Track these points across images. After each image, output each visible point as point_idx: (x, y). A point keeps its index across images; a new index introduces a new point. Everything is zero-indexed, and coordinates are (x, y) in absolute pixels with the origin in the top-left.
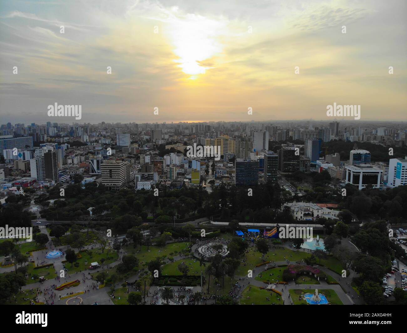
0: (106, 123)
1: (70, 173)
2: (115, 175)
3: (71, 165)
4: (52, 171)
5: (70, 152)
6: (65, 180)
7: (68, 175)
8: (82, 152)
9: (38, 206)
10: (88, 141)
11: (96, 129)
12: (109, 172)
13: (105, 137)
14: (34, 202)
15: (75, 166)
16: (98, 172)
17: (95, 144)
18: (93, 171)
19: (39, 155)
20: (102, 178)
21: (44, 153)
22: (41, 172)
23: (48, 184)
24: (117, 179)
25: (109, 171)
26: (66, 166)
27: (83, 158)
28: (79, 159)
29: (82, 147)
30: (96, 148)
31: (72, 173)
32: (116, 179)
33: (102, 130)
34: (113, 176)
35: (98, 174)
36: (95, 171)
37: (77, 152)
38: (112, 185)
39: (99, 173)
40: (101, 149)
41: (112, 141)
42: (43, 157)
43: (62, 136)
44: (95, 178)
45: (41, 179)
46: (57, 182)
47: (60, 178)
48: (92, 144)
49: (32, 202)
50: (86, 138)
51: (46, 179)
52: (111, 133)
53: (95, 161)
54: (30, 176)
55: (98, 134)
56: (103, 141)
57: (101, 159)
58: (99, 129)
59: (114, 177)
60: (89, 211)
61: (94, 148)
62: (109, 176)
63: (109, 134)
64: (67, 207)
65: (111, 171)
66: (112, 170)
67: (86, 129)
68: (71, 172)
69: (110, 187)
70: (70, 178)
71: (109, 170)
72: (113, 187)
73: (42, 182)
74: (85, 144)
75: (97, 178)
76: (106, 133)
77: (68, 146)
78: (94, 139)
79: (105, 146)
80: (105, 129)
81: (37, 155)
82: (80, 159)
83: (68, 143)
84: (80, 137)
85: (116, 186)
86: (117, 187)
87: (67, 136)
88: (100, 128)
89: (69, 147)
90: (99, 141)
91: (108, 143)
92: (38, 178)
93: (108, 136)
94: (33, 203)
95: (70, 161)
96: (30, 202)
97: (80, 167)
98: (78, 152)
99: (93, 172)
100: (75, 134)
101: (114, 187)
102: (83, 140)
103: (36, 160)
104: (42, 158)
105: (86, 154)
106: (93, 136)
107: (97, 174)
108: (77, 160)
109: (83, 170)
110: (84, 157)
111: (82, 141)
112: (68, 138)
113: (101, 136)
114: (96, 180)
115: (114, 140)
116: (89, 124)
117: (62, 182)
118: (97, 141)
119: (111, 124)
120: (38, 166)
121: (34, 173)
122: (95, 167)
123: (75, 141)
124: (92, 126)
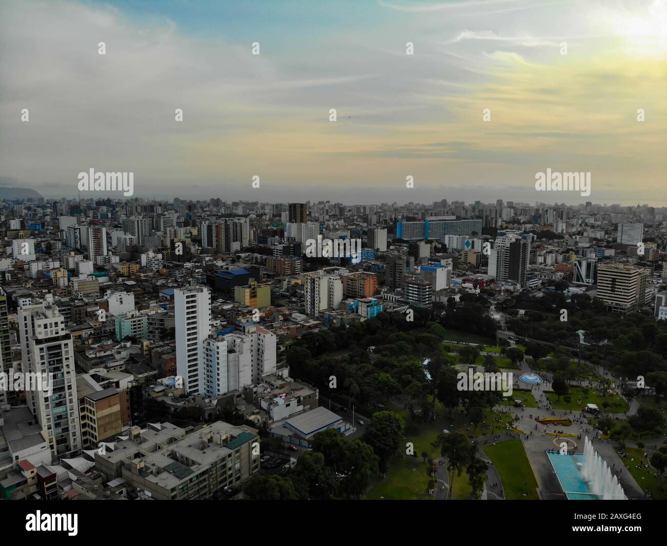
0: (593, 204)
1: (541, 276)
2: (620, 289)
3: (542, 266)
4: (519, 269)
5: (538, 247)
6: (535, 287)
7: (539, 279)
8: (557, 249)
9: (501, 314)
10: (564, 232)
11: (575, 214)
12: (611, 283)
13: (593, 227)
14: (495, 308)
15: (548, 267)
16: (587, 281)
17: (578, 237)
18: (579, 278)
19: (501, 245)
20: (598, 290)
21: (511, 243)
22: (502, 269)
23: (511, 288)
24: (624, 295)
25: (610, 281)
26: (535, 266)
27: (560, 258)
28: (554, 258)
29: (555, 241)
30: (579, 244)
31: (545, 277)
32: (621, 295)
33: (586, 216)
34: (616, 290)
35: (587, 284)
36: (582, 279)
37: (547, 248)
38: (614, 304)
39: (589, 283)
40: (589, 246)
41: (606, 236)
42: (507, 247)
43: (521, 222)
44: (584, 289)
45: (501, 279)
46: (523, 287)
47: (527, 282)
48: (574, 237)
49: (493, 307)
50: (561, 227)
51: (509, 280)
52: (604, 222)
53: (584, 264)
54: (486, 273)
55: (580, 222)
56: (590, 233)
57: (594, 261)
58: (581, 214)
59: (618, 291)
60: (578, 335)
61: (576, 243)
62: (610, 289)
63: (599, 223)
64: (545, 323)
65: (614, 280)
66: (617, 280)
67: (561, 212)
68: (543, 276)
69: (610, 308)
70: (543, 284)
71: (611, 279)
72: (614, 308)
73: (503, 283)
74: (560, 236)
75: (587, 290)
76: (595, 221)
77: (533, 238)
78: (574, 230)
79: (595, 242)
80: (593, 215)
81: (498, 245)
82: (556, 258)
83: (534, 232)
84: (551, 225)
85: (621, 307)
86: (621, 309)
87: (529, 222)
88: (582, 212)
89: (535, 238)
90: (584, 233)
91: (599, 238)
92: (497, 276)
93: (598, 226)
94: (493, 309)
95: (540, 259)
96: (489, 307)
97: (557, 271)
98: (550, 248)
99: (578, 280)
100: (542, 220)
101: (617, 308)
102: (557, 231)
103: (498, 252)
104: (506, 250)
105: (563, 252)
106: (573, 226)
107: (585, 284)
108: (552, 260)
109: (561, 276)
110: (562, 256)
111: (555, 231)
112: (531, 225)
113: (586, 225)
114: (587, 293)
115: (610, 234)
116: (563, 205)
117: (530, 287)
118: (580, 233)
119: (603, 206)
120: (499, 260)
121: (492, 270)
122: (583, 272)
123: (543, 231)
124: (570, 209)
